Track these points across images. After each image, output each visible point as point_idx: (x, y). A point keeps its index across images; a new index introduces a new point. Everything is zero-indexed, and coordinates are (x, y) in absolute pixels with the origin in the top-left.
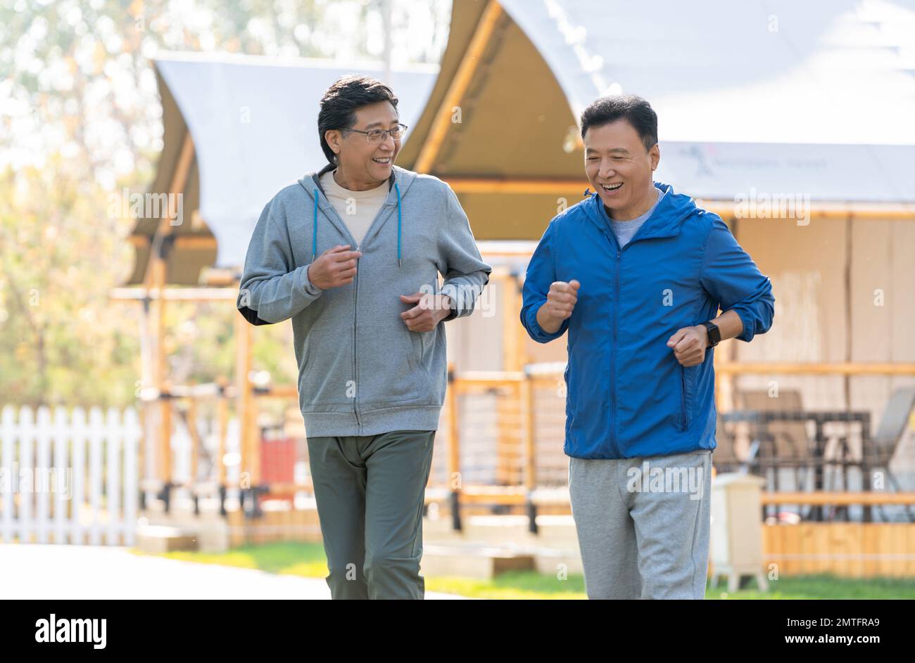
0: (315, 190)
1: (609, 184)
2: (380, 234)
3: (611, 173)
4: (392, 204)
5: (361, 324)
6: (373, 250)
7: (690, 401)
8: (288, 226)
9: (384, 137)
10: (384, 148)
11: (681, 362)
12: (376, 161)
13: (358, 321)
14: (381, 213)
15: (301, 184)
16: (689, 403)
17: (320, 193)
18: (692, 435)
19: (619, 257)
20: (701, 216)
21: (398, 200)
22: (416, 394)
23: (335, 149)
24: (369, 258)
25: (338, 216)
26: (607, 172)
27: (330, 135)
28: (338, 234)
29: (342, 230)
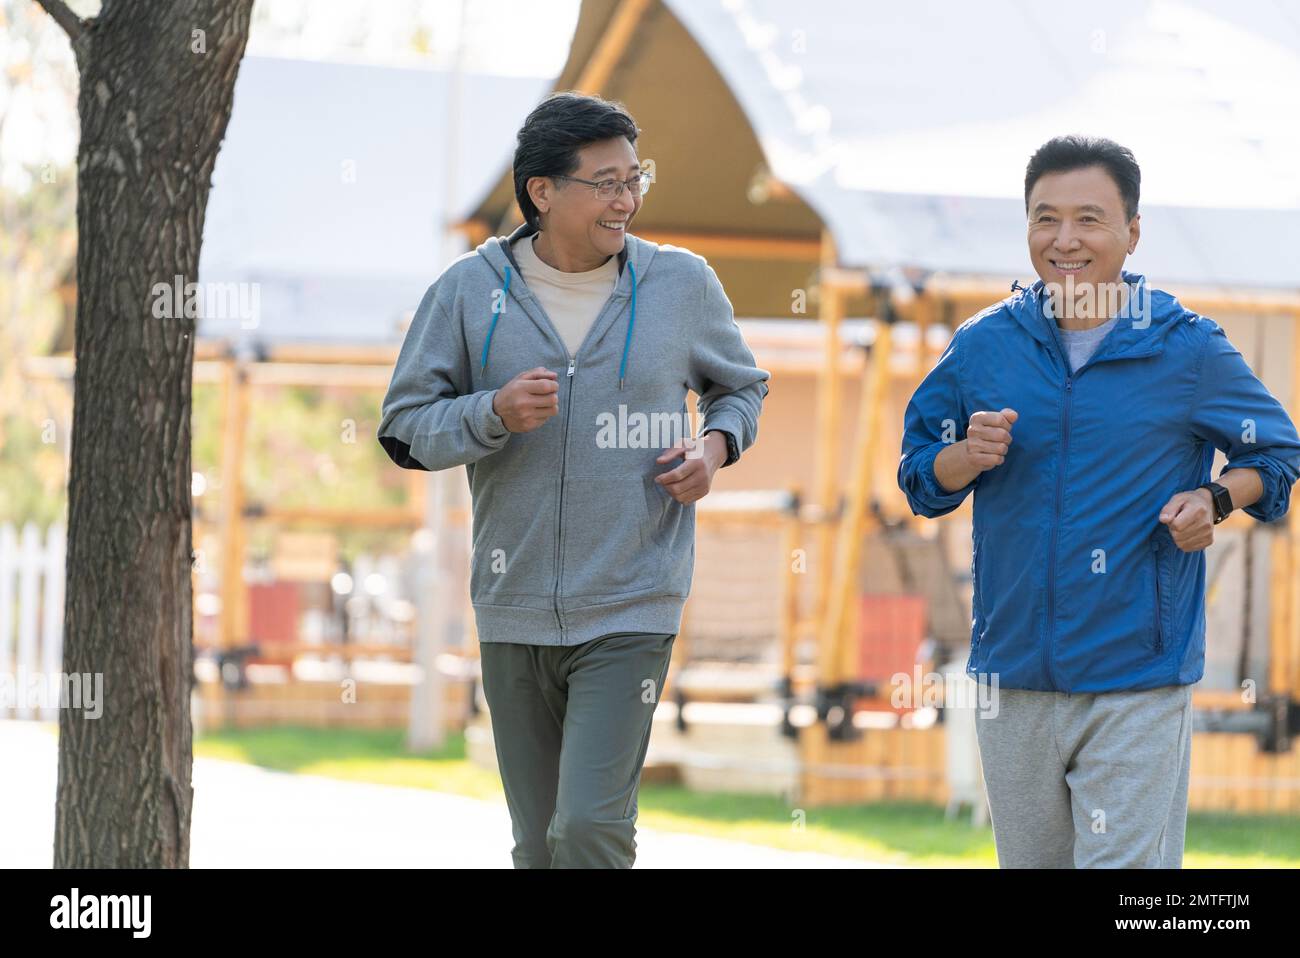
0: (507, 268)
1: (1068, 263)
2: (605, 342)
3: (1075, 245)
4: (625, 295)
5: (572, 477)
6: (594, 363)
7: (1167, 607)
8: (465, 320)
9: (619, 190)
10: (618, 206)
11: (1180, 545)
12: (605, 226)
13: (567, 472)
14: (609, 308)
15: (484, 257)
16: (1165, 611)
17: (513, 272)
18: (1170, 660)
19: (1069, 386)
20: (1194, 323)
21: (633, 288)
22: (650, 582)
23: (540, 204)
24: (588, 375)
25: (542, 311)
26: (1071, 241)
27: (534, 185)
28: (542, 337)
29: (549, 332)
